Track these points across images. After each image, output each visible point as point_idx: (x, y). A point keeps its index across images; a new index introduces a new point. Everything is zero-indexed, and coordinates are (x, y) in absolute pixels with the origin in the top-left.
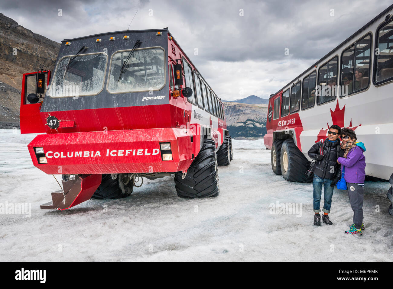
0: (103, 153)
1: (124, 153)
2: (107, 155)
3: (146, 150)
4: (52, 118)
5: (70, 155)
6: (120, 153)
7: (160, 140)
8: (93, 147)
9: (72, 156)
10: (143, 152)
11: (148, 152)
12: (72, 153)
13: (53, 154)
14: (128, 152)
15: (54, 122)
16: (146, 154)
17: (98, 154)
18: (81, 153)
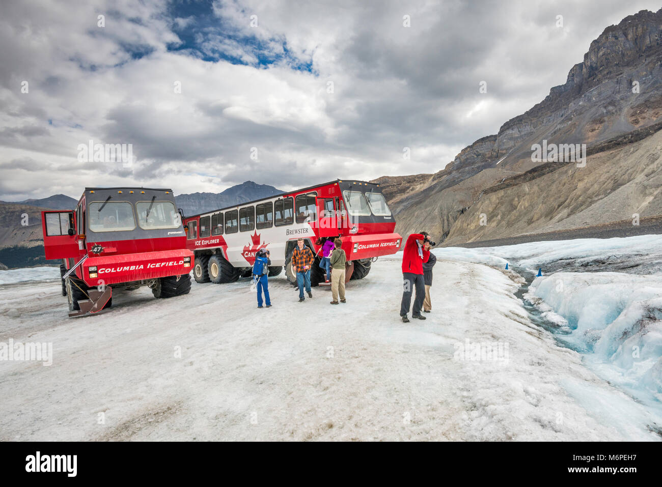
0: (145, 266)
1: (160, 265)
2: (148, 267)
3: (175, 262)
4: (97, 247)
5: (119, 269)
6: (158, 265)
7: (185, 255)
8: (139, 263)
9: (121, 270)
10: (173, 264)
11: (176, 263)
12: (122, 268)
13: (105, 271)
14: (163, 264)
15: (98, 249)
16: (175, 264)
17: (142, 267)
18: (128, 267)
